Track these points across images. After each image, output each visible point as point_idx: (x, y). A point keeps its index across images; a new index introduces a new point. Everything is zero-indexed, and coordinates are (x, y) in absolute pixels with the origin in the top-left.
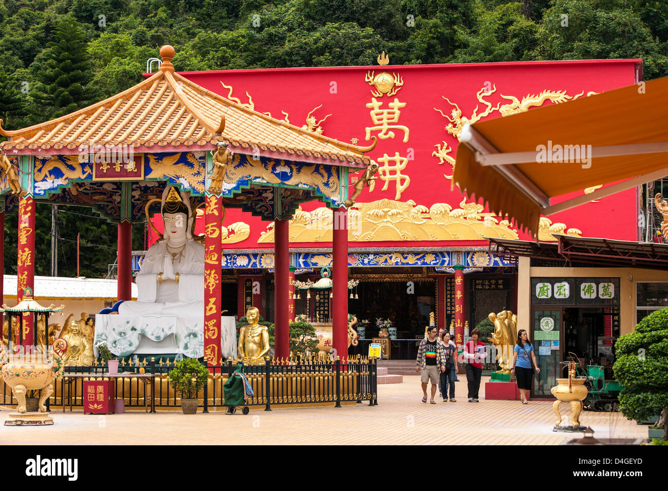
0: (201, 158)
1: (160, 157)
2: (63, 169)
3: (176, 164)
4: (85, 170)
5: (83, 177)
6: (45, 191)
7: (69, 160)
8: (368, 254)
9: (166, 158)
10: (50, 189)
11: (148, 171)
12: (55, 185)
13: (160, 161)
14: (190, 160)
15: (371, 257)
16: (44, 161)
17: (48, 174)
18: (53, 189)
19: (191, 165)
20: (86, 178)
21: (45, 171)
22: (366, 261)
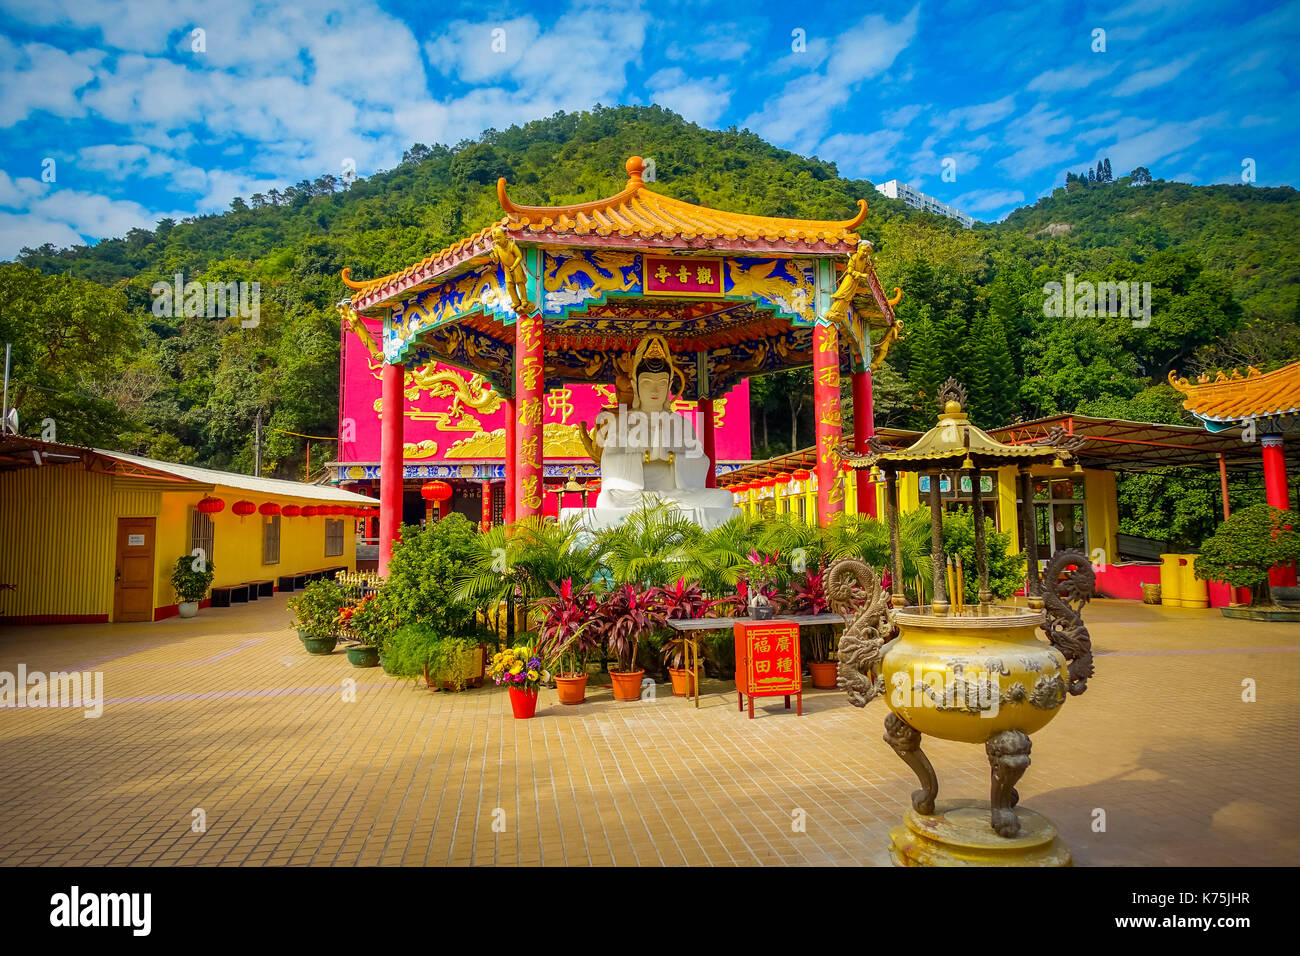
0: (806, 270)
1: (747, 263)
2: (593, 274)
3: (771, 276)
4: (629, 278)
5: (626, 288)
6: (562, 307)
7: (602, 260)
8: (555, 465)
9: (755, 267)
10: (571, 305)
11: (729, 284)
12: (580, 300)
13: (746, 272)
14: (791, 271)
15: (557, 468)
16: (560, 261)
17: (567, 281)
18: (577, 305)
19: (793, 280)
20: (630, 291)
21: (563, 275)
22: (553, 472)
